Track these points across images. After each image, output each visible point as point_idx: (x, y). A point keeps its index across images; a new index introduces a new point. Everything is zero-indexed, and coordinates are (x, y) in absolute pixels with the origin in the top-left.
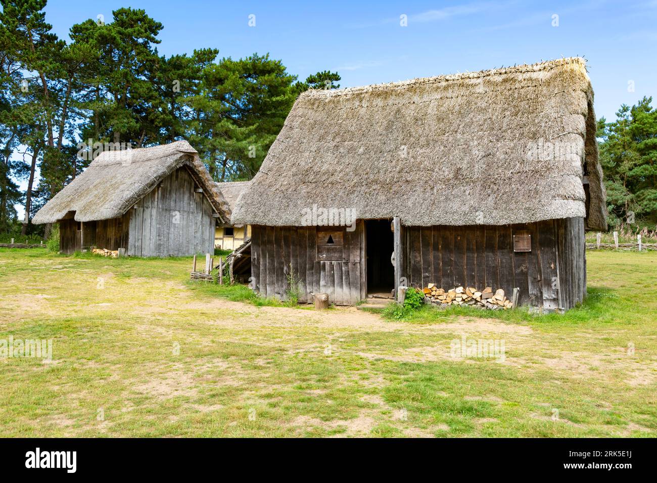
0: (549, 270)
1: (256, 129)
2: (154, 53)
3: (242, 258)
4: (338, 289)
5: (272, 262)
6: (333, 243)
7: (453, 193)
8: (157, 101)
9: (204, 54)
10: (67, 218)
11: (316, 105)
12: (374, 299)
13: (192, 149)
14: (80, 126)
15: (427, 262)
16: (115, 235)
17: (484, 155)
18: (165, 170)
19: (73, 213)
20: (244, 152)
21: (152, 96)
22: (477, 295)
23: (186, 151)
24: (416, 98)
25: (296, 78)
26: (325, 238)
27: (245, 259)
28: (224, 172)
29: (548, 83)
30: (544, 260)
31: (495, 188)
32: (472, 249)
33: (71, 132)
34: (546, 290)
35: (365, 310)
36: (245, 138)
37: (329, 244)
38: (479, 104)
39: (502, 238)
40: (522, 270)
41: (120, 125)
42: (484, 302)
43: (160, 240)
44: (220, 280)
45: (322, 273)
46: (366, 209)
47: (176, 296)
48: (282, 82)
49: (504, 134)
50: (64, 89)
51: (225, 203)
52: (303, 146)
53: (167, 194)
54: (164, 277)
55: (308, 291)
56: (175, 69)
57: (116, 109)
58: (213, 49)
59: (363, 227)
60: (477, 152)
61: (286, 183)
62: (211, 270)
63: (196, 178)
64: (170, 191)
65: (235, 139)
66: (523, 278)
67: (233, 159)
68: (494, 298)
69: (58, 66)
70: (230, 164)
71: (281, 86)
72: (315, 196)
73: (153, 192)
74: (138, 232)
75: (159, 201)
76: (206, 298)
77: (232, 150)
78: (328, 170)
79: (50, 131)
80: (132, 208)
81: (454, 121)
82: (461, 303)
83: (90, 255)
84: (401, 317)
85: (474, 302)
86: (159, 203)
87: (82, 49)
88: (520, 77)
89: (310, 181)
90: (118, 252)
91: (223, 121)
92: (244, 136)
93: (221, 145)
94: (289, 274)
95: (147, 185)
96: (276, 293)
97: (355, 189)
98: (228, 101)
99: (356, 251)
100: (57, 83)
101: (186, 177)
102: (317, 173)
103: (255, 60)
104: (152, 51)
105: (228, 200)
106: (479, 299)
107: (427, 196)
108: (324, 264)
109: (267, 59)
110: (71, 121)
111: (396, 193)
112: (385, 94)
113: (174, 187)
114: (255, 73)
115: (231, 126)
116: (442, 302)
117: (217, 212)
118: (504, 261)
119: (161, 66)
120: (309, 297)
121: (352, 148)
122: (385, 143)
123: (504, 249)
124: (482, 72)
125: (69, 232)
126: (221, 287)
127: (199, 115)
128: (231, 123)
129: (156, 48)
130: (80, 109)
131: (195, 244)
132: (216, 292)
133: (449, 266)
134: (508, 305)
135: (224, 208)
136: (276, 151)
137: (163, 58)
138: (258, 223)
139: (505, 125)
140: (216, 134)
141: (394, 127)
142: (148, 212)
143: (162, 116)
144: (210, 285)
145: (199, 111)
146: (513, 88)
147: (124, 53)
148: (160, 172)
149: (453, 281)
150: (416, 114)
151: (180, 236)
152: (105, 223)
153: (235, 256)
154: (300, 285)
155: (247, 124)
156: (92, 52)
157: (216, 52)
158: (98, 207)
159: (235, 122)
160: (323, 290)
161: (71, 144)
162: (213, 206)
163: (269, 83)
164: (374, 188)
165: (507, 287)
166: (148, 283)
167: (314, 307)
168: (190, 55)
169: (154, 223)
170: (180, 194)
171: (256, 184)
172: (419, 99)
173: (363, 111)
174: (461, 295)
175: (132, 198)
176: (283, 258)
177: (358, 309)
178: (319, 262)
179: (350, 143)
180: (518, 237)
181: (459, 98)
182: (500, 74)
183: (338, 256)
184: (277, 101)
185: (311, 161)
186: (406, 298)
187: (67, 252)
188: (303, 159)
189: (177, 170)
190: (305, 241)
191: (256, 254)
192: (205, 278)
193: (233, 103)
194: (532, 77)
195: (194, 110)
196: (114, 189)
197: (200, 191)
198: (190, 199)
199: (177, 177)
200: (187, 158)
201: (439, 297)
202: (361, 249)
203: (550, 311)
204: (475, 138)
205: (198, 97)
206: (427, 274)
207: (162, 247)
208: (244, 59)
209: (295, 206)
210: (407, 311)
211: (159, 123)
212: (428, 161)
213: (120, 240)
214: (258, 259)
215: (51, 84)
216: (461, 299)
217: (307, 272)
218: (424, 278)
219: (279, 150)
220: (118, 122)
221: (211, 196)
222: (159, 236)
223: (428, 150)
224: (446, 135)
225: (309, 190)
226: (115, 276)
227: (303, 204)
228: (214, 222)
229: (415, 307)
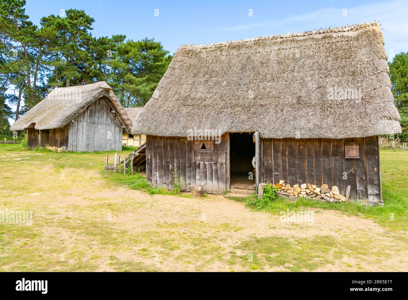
0: (373, 172)
1: (146, 80)
2: (89, 35)
3: (139, 156)
4: (209, 182)
5: (161, 161)
6: (206, 149)
7: (299, 114)
8: (91, 62)
9: (118, 38)
10: (30, 127)
11: (190, 54)
12: (235, 189)
13: (108, 87)
14: (47, 75)
15: (277, 165)
16: (60, 138)
17: (317, 87)
18: (92, 99)
19: (35, 124)
20: (139, 91)
21: (88, 59)
22: (318, 190)
23: (105, 88)
24: (260, 50)
25: (168, 52)
26: (199, 145)
27: (141, 156)
28: (129, 102)
29: (357, 39)
30: (369, 165)
31: (332, 110)
32: (312, 155)
33: (42, 79)
34: (370, 187)
35: (230, 198)
36: (140, 84)
37: (203, 150)
38: (307, 53)
39: (335, 148)
40: (351, 172)
41: (69, 75)
42: (323, 195)
43: (89, 141)
44: (124, 171)
45: (197, 170)
46: (233, 125)
47: (93, 184)
48: (161, 54)
49: (330, 73)
50: (38, 54)
51: (128, 119)
52: (182, 81)
53: (93, 114)
54: (88, 167)
55: (187, 183)
56: (101, 45)
57: (67, 66)
58: (123, 35)
59: (228, 138)
60: (311, 85)
61: (171, 105)
62: (118, 163)
63: (111, 105)
64: (95, 112)
65: (135, 84)
66: (352, 178)
67: (134, 95)
68: (331, 193)
69: (32, 40)
70: (132, 98)
71: (160, 56)
72: (193, 115)
73: (84, 112)
74: (74, 137)
75: (88, 118)
76: (113, 186)
77: (133, 91)
78: (201, 97)
79: (29, 77)
80: (71, 122)
81: (290, 64)
82: (305, 196)
83: (45, 150)
84: (262, 207)
85: (315, 195)
86: (88, 119)
87: (47, 30)
88: (335, 35)
89: (189, 104)
90: (61, 149)
91: (128, 74)
92: (140, 83)
93: (127, 87)
94: (173, 171)
95: (80, 108)
96: (164, 183)
97: (222, 110)
98: (131, 64)
99: (223, 155)
100: (33, 50)
101: (105, 103)
102: (193, 99)
103: (146, 41)
104: (88, 34)
105: (130, 118)
106: (319, 193)
107: (278, 116)
108: (199, 164)
109: (153, 41)
110: (42, 72)
111: (254, 113)
112: (238, 47)
113: (97, 109)
114: (146, 49)
115: (132, 77)
116: (290, 194)
117: (124, 125)
118: (337, 165)
119: (93, 42)
120: (188, 187)
121: (217, 82)
122: (241, 79)
123: (337, 156)
124: (306, 32)
125: (33, 136)
126: (124, 176)
127: (115, 71)
128: (133, 76)
129: (91, 33)
130: (46, 65)
131: (110, 143)
132: (121, 180)
133: (293, 167)
134: (343, 199)
135: (128, 122)
136: (163, 84)
137: (95, 39)
138: (152, 134)
139: (329, 66)
140: (124, 81)
141: (247, 68)
142: (81, 124)
143: (94, 71)
144: (117, 174)
145: (115, 68)
146: (331, 42)
147: (72, 34)
148: (88, 100)
149: (296, 179)
150: (261, 59)
151: (101, 139)
152: (54, 130)
153: (134, 155)
154: (182, 178)
155: (142, 77)
156: (53, 32)
157: (125, 37)
158: (49, 121)
159: (135, 75)
160: (198, 182)
161: (42, 85)
162: (121, 121)
163: (154, 54)
164: (237, 110)
165: (339, 184)
166: (75, 172)
167: (192, 195)
168: (110, 37)
169: (85, 131)
170: (101, 114)
171: (149, 106)
172: (262, 50)
173: (223, 58)
174: (305, 190)
175: (70, 115)
176: (169, 159)
177: (225, 197)
178: (195, 163)
179: (216, 78)
180: (349, 148)
181: (292, 49)
182: (320, 33)
183: (209, 158)
184: (158, 65)
185: (188, 90)
186: (264, 192)
187: (32, 148)
188: (183, 89)
189: (99, 99)
190: (185, 147)
191: (149, 155)
192: (114, 169)
193: (134, 65)
194: (344, 35)
195: (112, 68)
196: (60, 110)
197: (113, 112)
198: (107, 117)
199: (99, 103)
200: (105, 92)
201: (288, 191)
202: (226, 153)
203: (374, 203)
204: (308, 75)
205: (114, 61)
206: (277, 173)
207: (89, 146)
208: (140, 41)
209: (179, 122)
210: (266, 203)
211: (92, 74)
212: (275, 91)
213: (63, 141)
214: (151, 159)
215: (30, 51)
216: (305, 193)
217: (187, 169)
218: (274, 176)
219: (166, 83)
220: (68, 73)
221: (120, 115)
222: (88, 139)
223: (274, 84)
224: (286, 74)
225: (188, 110)
226: (54, 167)
227: (185, 121)
228: (122, 131)
229: (271, 199)
